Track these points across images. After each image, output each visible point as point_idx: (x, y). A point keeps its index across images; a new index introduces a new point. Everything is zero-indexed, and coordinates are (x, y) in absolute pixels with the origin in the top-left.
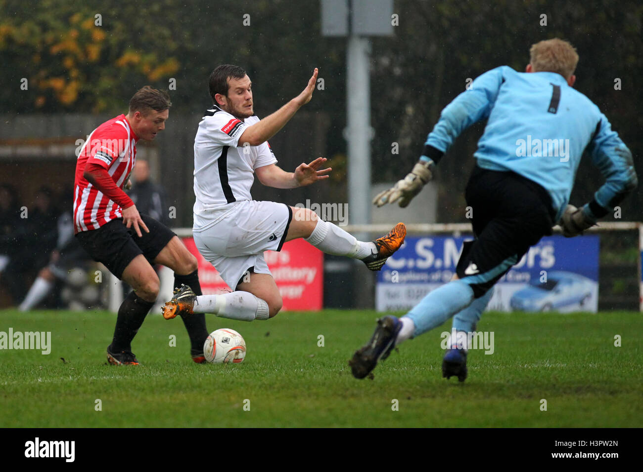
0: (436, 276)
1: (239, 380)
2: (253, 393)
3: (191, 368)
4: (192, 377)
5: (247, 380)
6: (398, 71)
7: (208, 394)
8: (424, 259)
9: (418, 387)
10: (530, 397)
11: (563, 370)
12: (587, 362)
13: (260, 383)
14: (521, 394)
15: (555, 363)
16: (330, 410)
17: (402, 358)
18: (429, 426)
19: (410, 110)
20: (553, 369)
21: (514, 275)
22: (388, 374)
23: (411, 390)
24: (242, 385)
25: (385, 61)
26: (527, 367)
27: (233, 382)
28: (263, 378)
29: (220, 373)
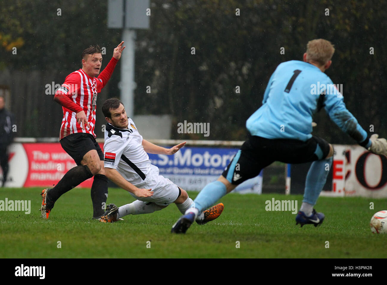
0: (169, 170)
1: (52, 227)
2: (60, 235)
3: (25, 219)
4: (24, 225)
5: (57, 227)
6: (151, 50)
7: (33, 235)
8: (162, 160)
9: (156, 235)
10: (220, 242)
11: (240, 227)
12: (254, 223)
13: (64, 229)
14: (215, 240)
15: (236, 222)
16: (104, 247)
17: (147, 218)
18: (161, 257)
19: (157, 73)
20: (234, 226)
21: (214, 171)
22: (138, 226)
23: (152, 236)
24: (53, 230)
25: (144, 44)
26: (219, 225)
27: (48, 228)
28: (66, 226)
29: (41, 223)
